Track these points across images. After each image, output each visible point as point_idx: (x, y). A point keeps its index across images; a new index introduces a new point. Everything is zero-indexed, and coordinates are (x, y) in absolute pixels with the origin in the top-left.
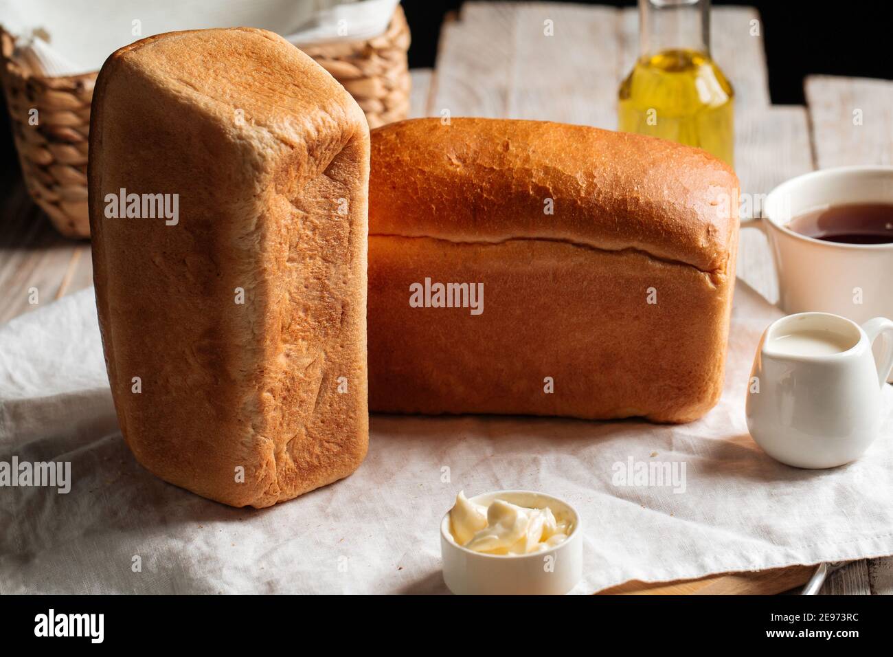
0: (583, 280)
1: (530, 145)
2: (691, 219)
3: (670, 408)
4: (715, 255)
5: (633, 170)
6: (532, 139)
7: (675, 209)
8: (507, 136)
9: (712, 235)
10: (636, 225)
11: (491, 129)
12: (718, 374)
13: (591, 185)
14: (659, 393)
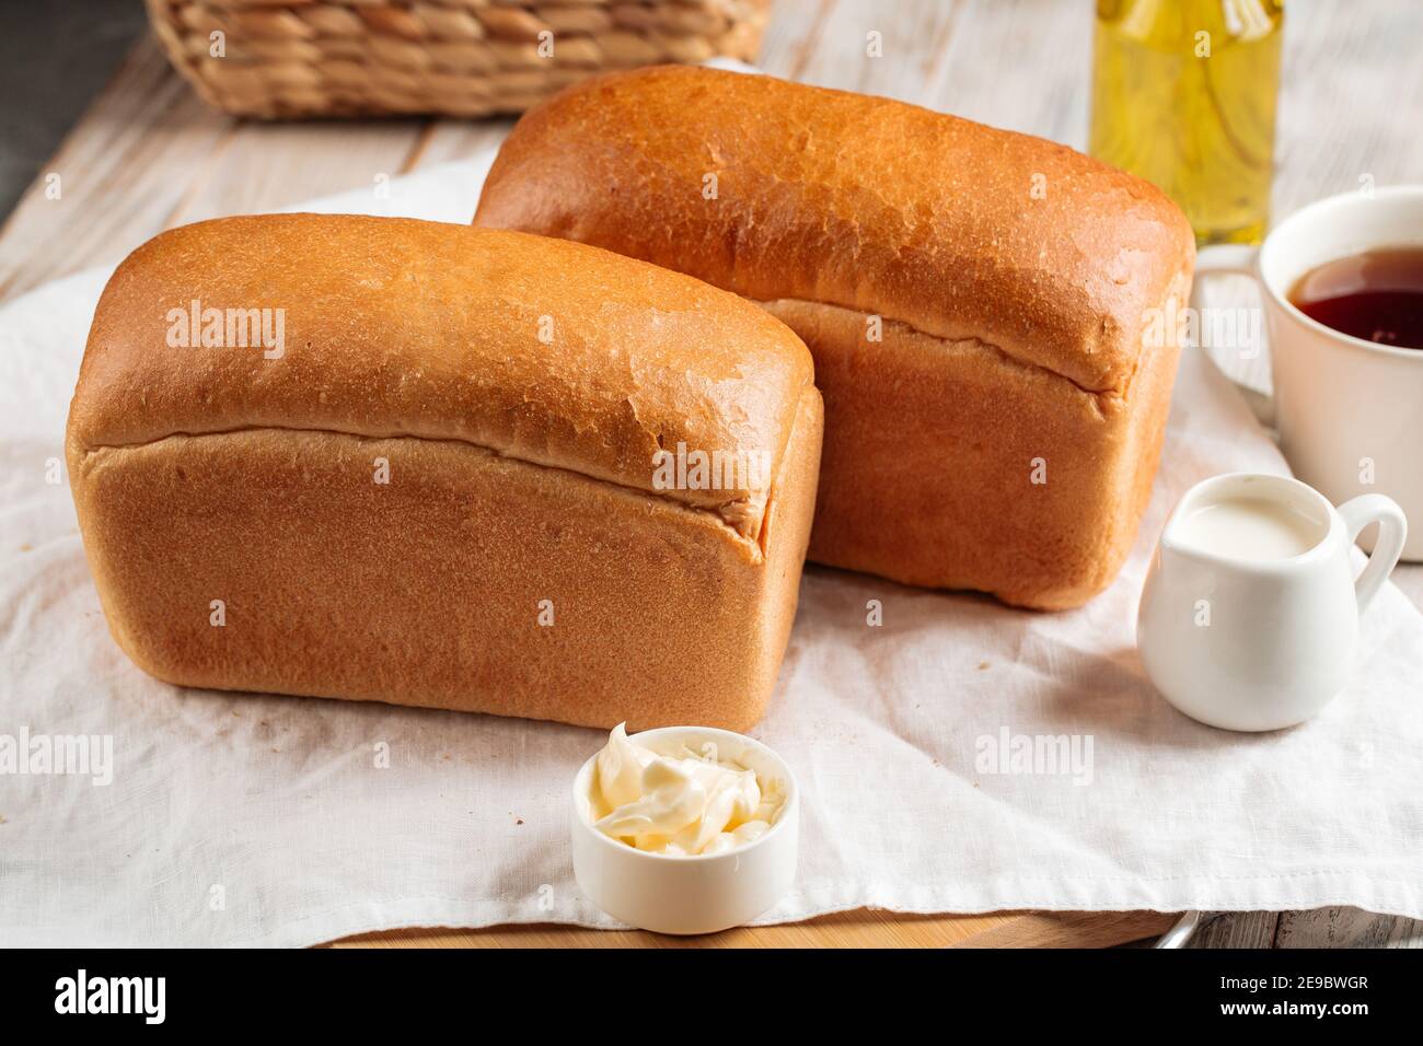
0: (896, 379)
1: (841, 144)
2: (1077, 304)
3: (1026, 588)
4: (1109, 368)
5: (999, 208)
6: (848, 135)
7: (1052, 286)
8: (809, 123)
9: (1109, 335)
10: (985, 303)
11: (788, 107)
12: (1107, 546)
13: (925, 229)
14: (1009, 564)
